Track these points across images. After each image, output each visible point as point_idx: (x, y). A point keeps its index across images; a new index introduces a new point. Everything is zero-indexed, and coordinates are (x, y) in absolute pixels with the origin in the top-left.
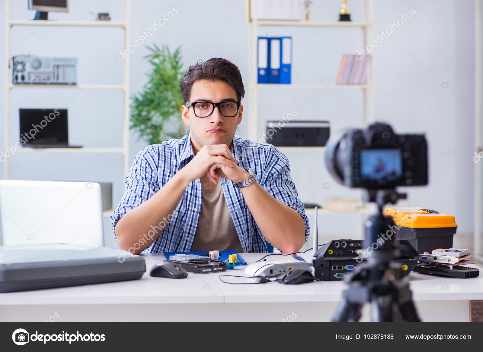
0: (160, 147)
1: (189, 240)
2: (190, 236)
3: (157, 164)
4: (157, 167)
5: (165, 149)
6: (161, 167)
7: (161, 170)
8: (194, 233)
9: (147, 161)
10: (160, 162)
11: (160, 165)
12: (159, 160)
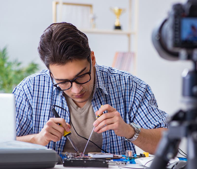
0: (36, 77)
1: (60, 150)
2: (60, 147)
3: (32, 94)
4: (32, 96)
5: (39, 78)
6: (35, 97)
7: (35, 99)
8: (64, 145)
9: (25, 92)
10: (35, 92)
11: (34, 95)
12: (34, 90)
